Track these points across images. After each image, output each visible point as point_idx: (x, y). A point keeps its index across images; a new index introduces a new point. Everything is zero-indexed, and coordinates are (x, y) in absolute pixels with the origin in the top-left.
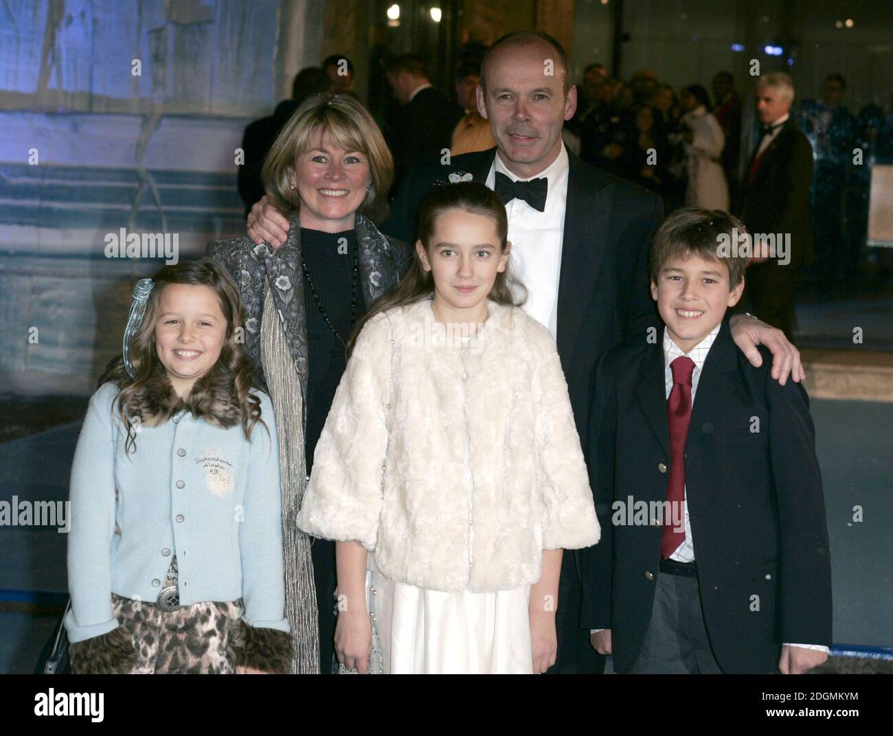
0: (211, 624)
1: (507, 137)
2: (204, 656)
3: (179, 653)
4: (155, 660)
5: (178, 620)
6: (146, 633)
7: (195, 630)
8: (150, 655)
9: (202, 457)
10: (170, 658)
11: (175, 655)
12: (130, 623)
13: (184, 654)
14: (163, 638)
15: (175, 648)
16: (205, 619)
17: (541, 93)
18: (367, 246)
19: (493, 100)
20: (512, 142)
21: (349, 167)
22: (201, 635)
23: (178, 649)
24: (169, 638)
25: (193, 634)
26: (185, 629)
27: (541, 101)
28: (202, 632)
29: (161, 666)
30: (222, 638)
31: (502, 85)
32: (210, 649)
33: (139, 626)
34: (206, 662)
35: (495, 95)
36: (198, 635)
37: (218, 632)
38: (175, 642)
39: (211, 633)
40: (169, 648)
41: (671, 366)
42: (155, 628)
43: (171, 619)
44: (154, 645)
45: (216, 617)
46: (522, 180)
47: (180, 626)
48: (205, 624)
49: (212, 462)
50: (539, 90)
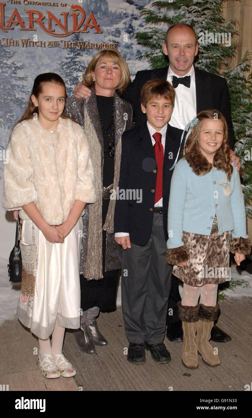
0: (225, 237)
1: (176, 61)
2: (222, 248)
3: (215, 248)
4: (207, 251)
5: (215, 237)
6: (203, 242)
7: (220, 240)
8: (205, 249)
9: (221, 183)
10: (212, 249)
11: (213, 249)
12: (198, 239)
13: (216, 248)
14: (209, 243)
15: (213, 246)
16: (223, 236)
17: (189, 45)
18: (117, 100)
19: (171, 48)
20: (178, 63)
21: (114, 70)
22: (221, 241)
23: (214, 246)
24: (211, 243)
25: (219, 241)
26: (217, 240)
27: (189, 48)
28: (222, 240)
29: (209, 253)
30: (227, 242)
31: (175, 43)
32: (224, 246)
33: (201, 240)
34: (223, 250)
35: (172, 46)
36: (220, 241)
37: (226, 240)
38: (213, 244)
39: (224, 240)
40: (211, 246)
41: (153, 136)
42: (206, 240)
43: (212, 236)
44: (206, 246)
45: (226, 235)
46: (180, 77)
47: (215, 239)
48: (223, 237)
49: (224, 185)
50: (188, 44)
